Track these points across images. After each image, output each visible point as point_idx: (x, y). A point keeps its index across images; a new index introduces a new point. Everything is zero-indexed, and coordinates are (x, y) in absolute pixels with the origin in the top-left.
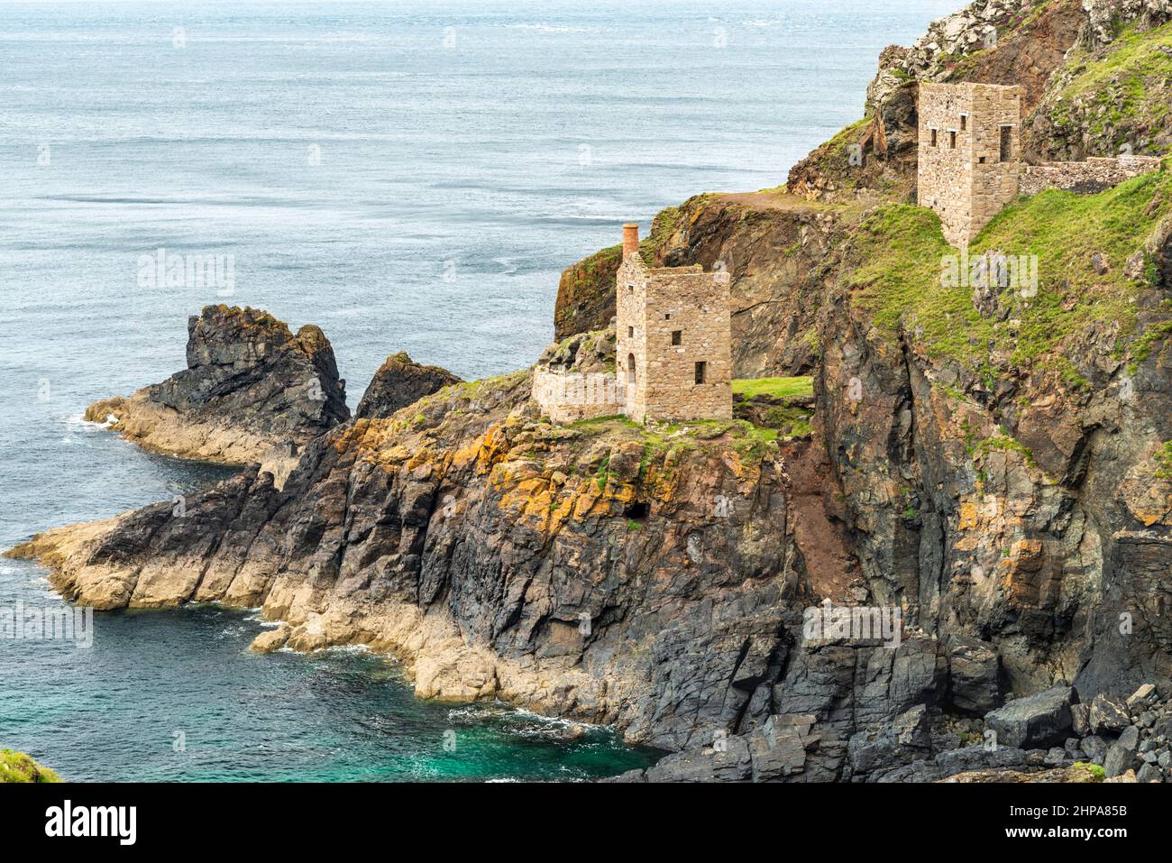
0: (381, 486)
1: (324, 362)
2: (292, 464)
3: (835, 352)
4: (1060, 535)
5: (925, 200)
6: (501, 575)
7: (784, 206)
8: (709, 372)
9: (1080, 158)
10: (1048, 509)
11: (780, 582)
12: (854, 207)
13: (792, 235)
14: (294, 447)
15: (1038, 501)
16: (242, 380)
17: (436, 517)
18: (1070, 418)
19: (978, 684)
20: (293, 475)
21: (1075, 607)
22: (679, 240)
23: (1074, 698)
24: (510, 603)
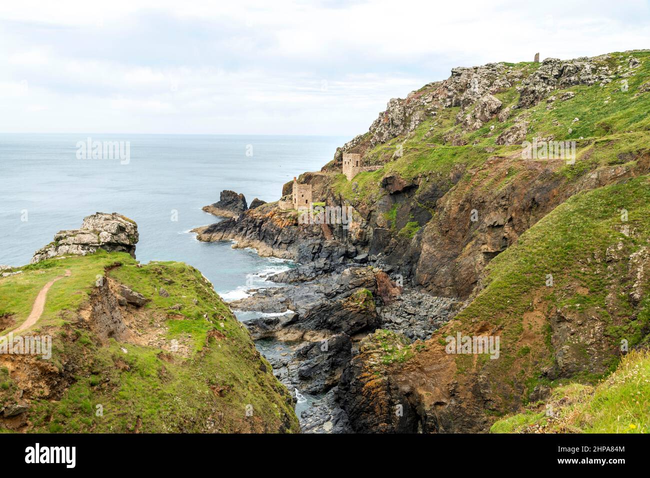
0: (253, 220)
1: (244, 199)
2: (238, 217)
3: (329, 198)
4: (366, 229)
5: (344, 173)
6: (273, 235)
7: (320, 174)
8: (308, 202)
9: (370, 166)
10: (364, 224)
11: (320, 236)
12: (332, 174)
13: (322, 179)
14: (239, 214)
15: (362, 223)
16: (230, 203)
17: (263, 225)
18: (368, 209)
19: (353, 253)
20: (238, 219)
21: (368, 240)
22: (303, 180)
23: (368, 255)
24: (275, 240)
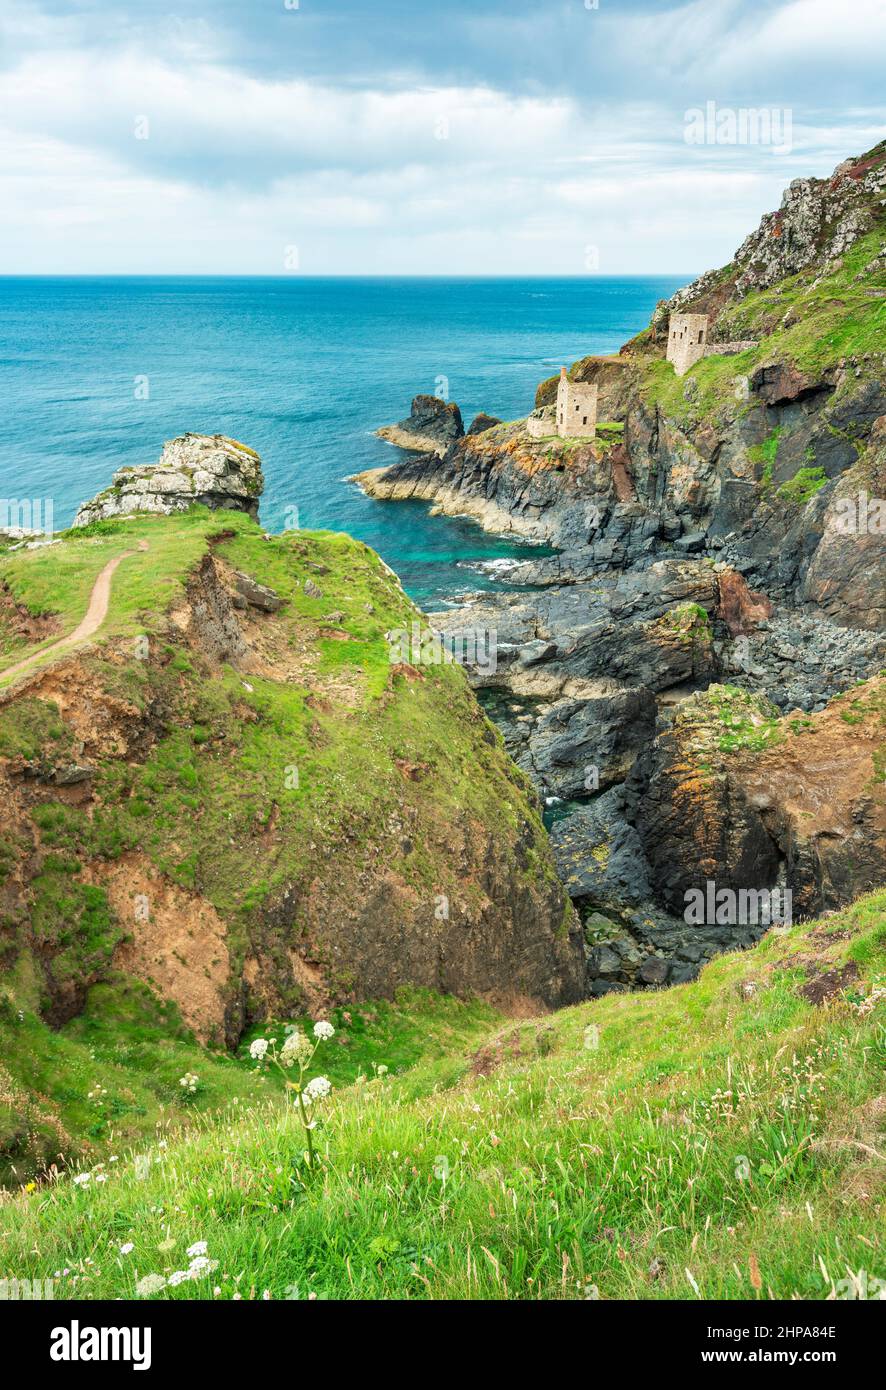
0: (475, 458)
1: (457, 415)
2: (446, 450)
3: (632, 414)
4: (706, 480)
5: (669, 359)
6: (514, 489)
7: (618, 361)
8: (588, 420)
9: (728, 342)
10: (704, 471)
11: (608, 494)
12: (644, 360)
13: (621, 372)
14: (446, 444)
15: (700, 468)
16: (430, 421)
17: (493, 469)
18: (714, 438)
19: (673, 530)
20: (446, 454)
21: (709, 505)
22: (580, 373)
23: (706, 536)
24: (517, 499)
